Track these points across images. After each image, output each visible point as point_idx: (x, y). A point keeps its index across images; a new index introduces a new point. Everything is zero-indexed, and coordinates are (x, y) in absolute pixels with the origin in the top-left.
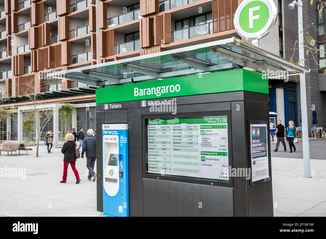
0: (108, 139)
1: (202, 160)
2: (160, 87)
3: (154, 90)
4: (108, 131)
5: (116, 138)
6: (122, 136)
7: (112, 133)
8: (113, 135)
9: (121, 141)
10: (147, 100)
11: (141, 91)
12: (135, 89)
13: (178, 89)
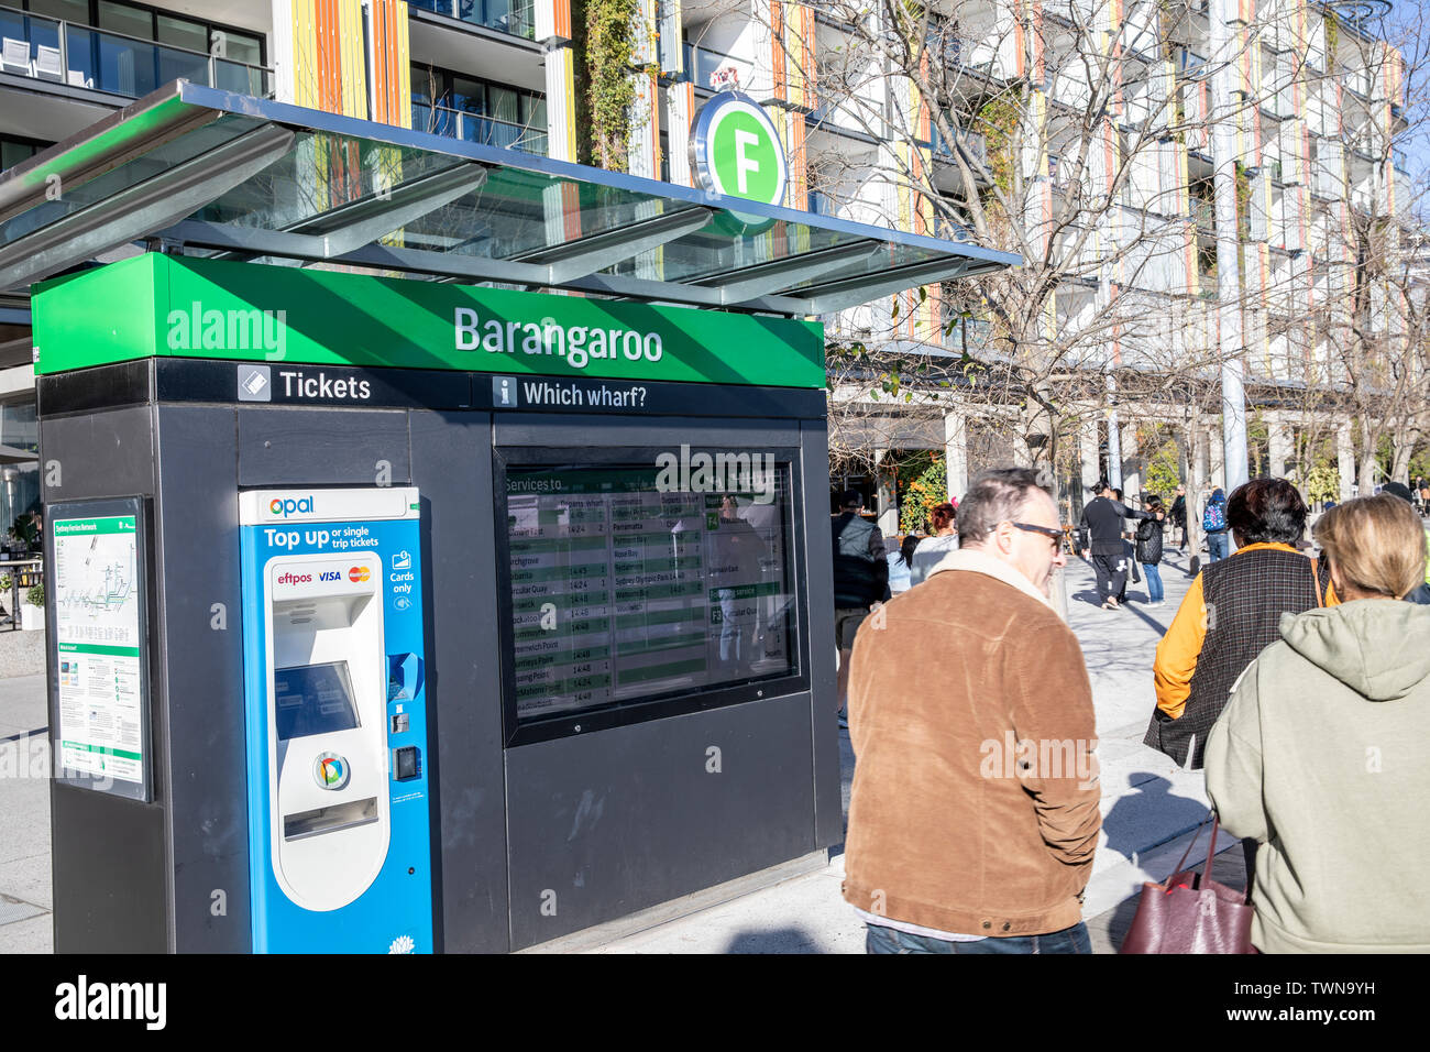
0: (308, 578)
5: (366, 570)
7: (337, 539)
8: (339, 550)
9: (400, 584)
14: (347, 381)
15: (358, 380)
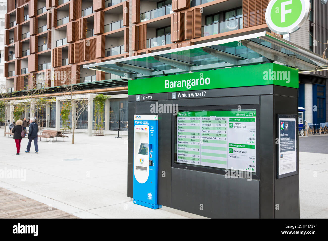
0: (139, 129)
1: (230, 152)
2: (191, 80)
3: (184, 82)
4: (139, 121)
5: (147, 128)
6: (152, 126)
7: (143, 123)
8: (144, 125)
9: (152, 132)
10: (177, 92)
11: (172, 83)
12: (166, 81)
13: (208, 82)
14: (149, 96)
15: (151, 96)
